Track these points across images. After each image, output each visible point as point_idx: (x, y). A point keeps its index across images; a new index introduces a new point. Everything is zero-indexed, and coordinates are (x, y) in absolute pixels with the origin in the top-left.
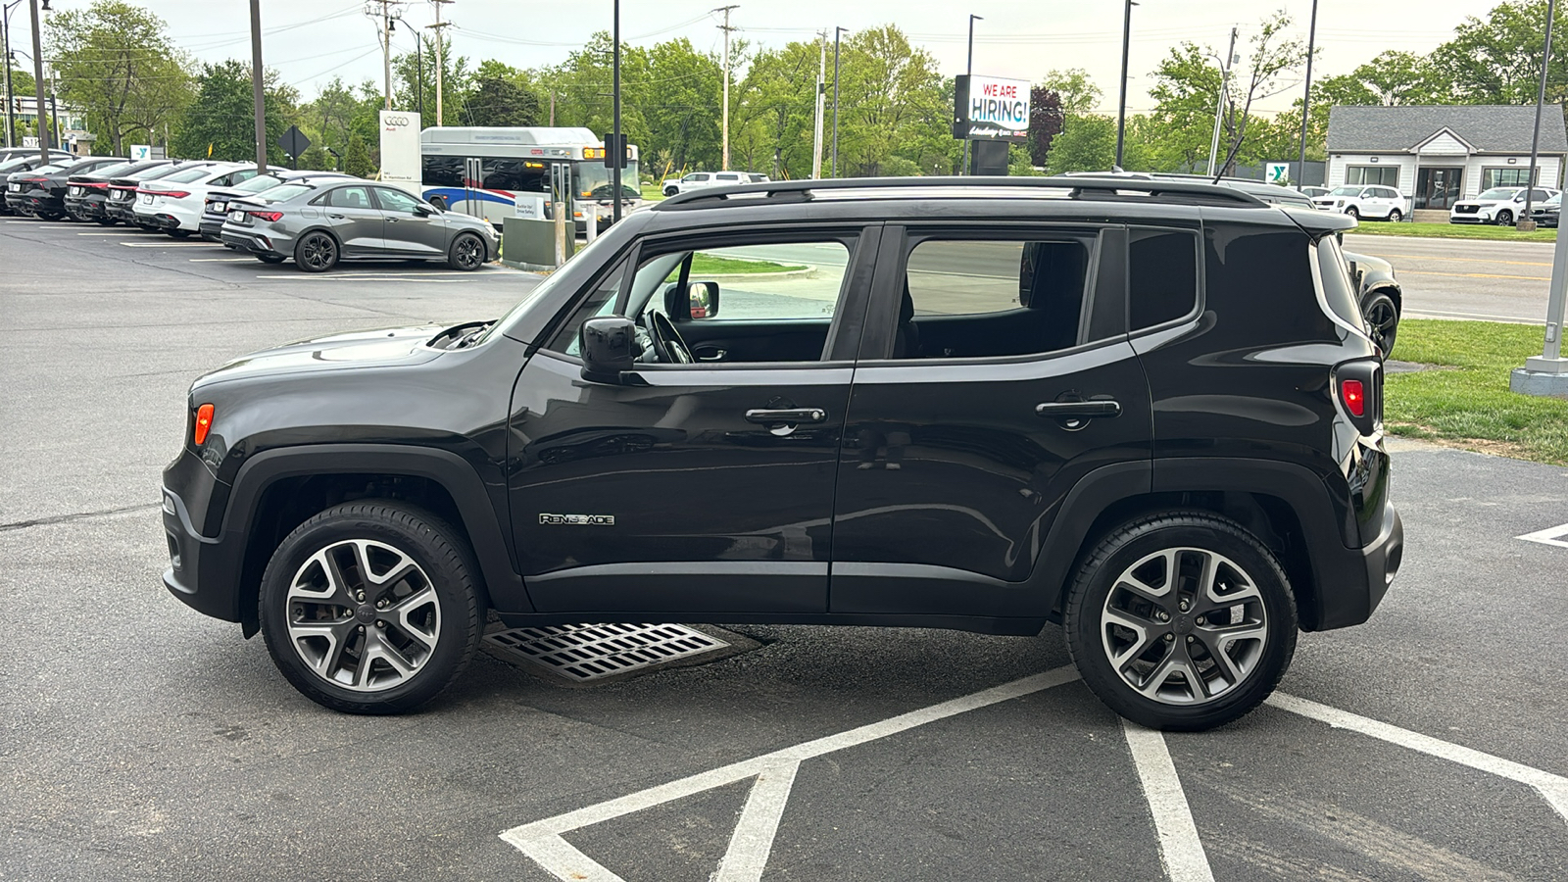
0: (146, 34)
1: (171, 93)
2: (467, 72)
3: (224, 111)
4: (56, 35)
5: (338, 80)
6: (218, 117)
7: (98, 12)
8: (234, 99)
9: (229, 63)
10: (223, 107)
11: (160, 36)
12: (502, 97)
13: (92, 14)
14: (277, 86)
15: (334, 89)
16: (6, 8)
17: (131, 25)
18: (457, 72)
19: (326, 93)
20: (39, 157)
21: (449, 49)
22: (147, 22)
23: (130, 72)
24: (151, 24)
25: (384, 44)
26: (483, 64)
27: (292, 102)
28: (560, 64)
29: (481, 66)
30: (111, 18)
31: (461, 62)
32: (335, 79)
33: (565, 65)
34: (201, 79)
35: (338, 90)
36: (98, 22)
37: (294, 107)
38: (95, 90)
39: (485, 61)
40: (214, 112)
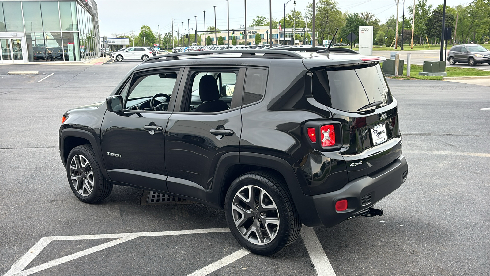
0: (333, 7)
1: (338, 24)
2: (432, 9)
3: (352, 28)
4: (309, 10)
5: (393, 15)
6: (351, 30)
7: (320, 2)
8: (355, 24)
9: (355, 14)
10: (352, 27)
11: (336, 7)
12: (440, 17)
13: (318, 3)
14: (374, 19)
15: (392, 18)
16: (285, 4)
17: (329, 5)
18: (429, 9)
19: (390, 20)
20: (270, 47)
21: (426, 2)
22: (333, 4)
23: (327, 19)
24: (334, 4)
25: (397, 3)
26: (439, 6)
27: (378, 24)
28: (470, 3)
29: (438, 7)
30: (324, 3)
31: (430, 6)
32: (392, 15)
33: (472, 3)
34: (347, 19)
35: (393, 18)
36: (320, 5)
37: (379, 25)
38: (317, 25)
39: (439, 5)
40: (350, 28)
